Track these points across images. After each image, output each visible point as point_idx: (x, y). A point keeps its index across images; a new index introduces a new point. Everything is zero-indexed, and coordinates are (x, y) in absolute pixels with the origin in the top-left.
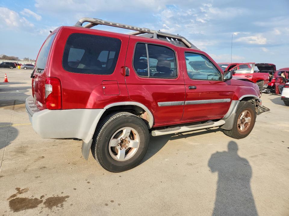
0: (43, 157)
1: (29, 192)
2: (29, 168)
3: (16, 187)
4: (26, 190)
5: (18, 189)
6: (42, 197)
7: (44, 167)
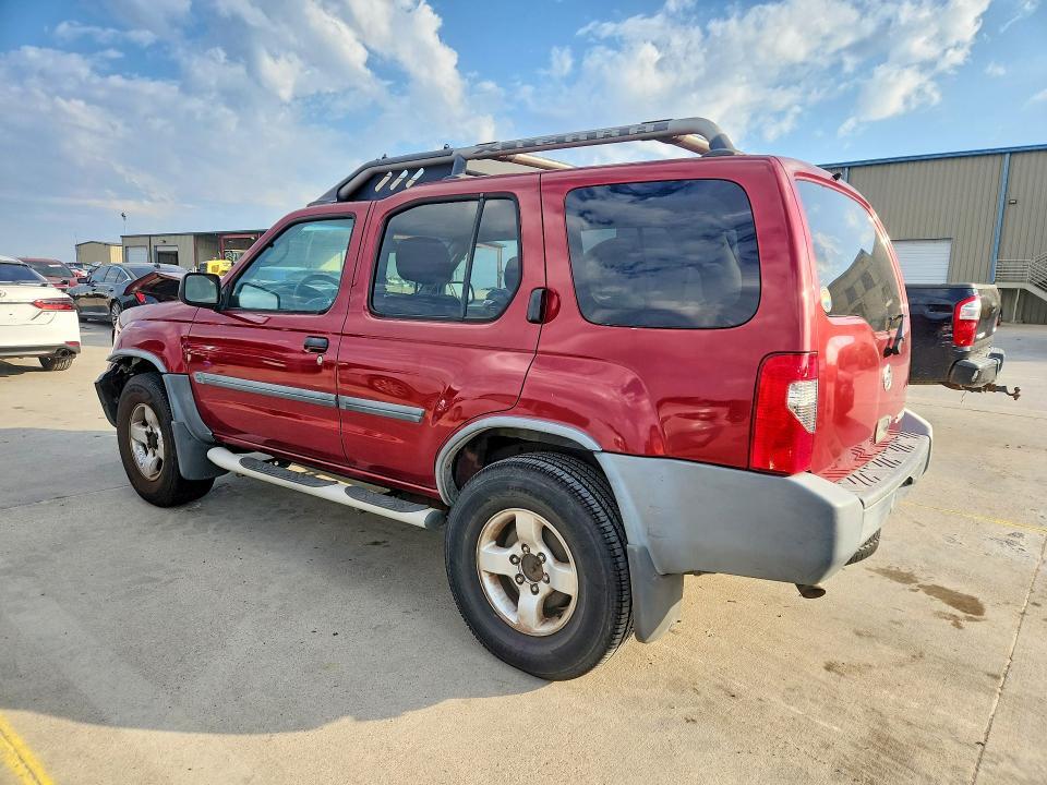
0: (829, 667)
1: (936, 610)
2: (902, 655)
3: (961, 631)
4: (940, 615)
5: (957, 625)
6: (916, 591)
7: (859, 634)
